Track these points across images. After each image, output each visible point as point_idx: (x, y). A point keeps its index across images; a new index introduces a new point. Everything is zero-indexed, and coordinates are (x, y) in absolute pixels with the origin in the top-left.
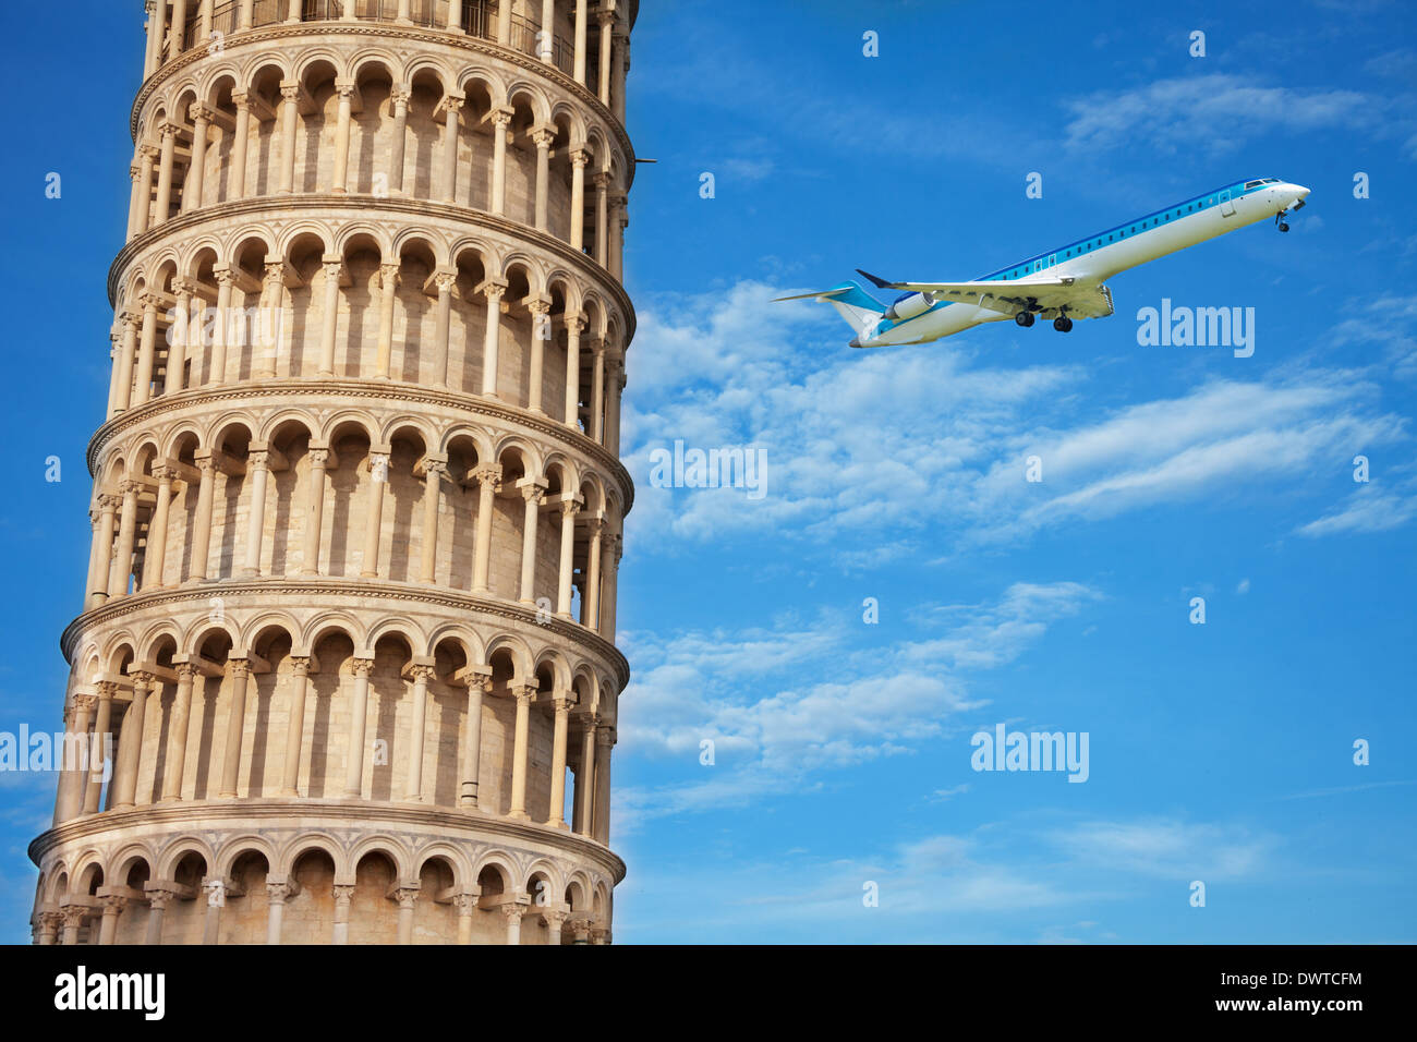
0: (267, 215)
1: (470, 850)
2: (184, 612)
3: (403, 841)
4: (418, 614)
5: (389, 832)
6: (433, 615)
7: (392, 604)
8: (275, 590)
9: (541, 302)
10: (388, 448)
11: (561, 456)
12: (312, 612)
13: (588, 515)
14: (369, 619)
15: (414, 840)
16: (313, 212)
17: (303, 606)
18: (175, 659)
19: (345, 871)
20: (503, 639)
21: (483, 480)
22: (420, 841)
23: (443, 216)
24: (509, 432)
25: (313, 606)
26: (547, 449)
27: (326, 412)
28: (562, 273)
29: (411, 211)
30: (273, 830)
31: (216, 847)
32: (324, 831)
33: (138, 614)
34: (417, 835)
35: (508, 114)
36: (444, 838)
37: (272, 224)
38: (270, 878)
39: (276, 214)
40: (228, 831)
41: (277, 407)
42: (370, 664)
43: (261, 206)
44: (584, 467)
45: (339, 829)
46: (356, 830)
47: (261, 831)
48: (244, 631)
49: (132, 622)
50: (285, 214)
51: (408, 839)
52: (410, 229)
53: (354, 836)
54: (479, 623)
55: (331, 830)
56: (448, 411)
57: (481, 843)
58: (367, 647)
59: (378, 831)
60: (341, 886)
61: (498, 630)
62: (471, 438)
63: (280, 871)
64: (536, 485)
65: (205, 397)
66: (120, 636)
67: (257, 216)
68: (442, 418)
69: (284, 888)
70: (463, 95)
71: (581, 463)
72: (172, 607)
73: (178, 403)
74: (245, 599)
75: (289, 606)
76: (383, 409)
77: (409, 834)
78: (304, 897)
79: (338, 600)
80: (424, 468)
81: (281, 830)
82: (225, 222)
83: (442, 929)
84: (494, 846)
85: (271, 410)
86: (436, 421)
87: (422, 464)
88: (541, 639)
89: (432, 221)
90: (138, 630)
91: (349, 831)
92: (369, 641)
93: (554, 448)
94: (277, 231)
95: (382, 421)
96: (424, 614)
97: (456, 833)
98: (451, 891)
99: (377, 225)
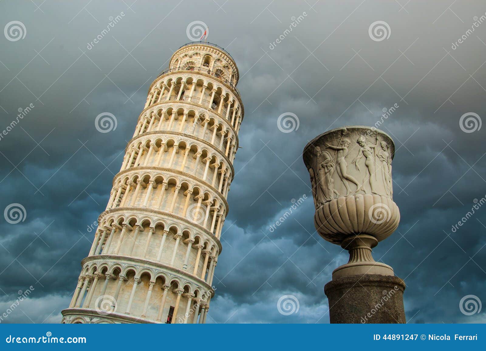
0: (164, 134)
1: (183, 280)
2: (127, 213)
3: (168, 275)
4: (180, 223)
5: (165, 272)
6: (184, 224)
7: (175, 220)
8: (149, 211)
9: (218, 165)
10: (180, 186)
11: (217, 198)
12: (157, 218)
13: (219, 213)
14: (169, 222)
15: (171, 275)
16: (174, 135)
17: (155, 216)
18: (123, 223)
19: (153, 279)
20: (198, 234)
21: (199, 198)
22: (172, 276)
23: (201, 142)
24: (207, 189)
25: (157, 217)
26: (214, 195)
27: (168, 175)
28: (222, 160)
29: (195, 139)
30: (138, 265)
31: (124, 267)
32: (150, 268)
33: (117, 212)
34: (172, 274)
35: (218, 126)
36: (177, 276)
37: (164, 136)
38: (135, 277)
39: (166, 134)
40: (127, 264)
41: (157, 173)
42: (168, 232)
43: (163, 132)
44: (221, 202)
45: (154, 269)
46: (157, 270)
47: (135, 265)
48: (140, 219)
49: (115, 214)
50: (168, 135)
51: (169, 275)
52: (194, 143)
53: (157, 271)
54: (194, 229)
55: (152, 268)
56: (195, 181)
57: (186, 279)
58: (167, 228)
59: (163, 271)
60: (152, 282)
61: (198, 232)
62: (198, 188)
63: (137, 276)
64: (211, 202)
65: (142, 168)
66: (112, 217)
67: (162, 134)
68: (193, 182)
69: (138, 280)
70: (209, 120)
71: (220, 201)
72: (125, 211)
73: (136, 169)
74: (142, 212)
75: (151, 215)
76: (181, 177)
77: (170, 273)
78: (142, 284)
79: (163, 216)
80: (187, 192)
81: (140, 266)
82: (154, 135)
83: (173, 299)
84: (189, 281)
85: (156, 173)
86: (192, 182)
87: (187, 191)
88: (206, 236)
89: (198, 142)
90: (116, 216)
91: (156, 270)
92: (168, 227)
93: (216, 195)
94: (165, 138)
95: (180, 180)
96: (182, 224)
97: (181, 276)
98: (176, 290)
99: (187, 140)
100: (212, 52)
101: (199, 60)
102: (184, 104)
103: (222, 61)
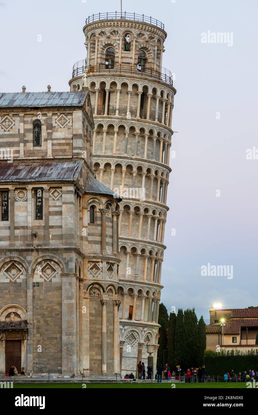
0: (100, 158)
1: (136, 287)
3: (125, 285)
6: (131, 243)
7: (123, 241)
10: (123, 209)
14: (119, 244)
15: (127, 285)
16: (109, 159)
22: (128, 285)
28: (157, 168)
34: (127, 284)
35: (148, 135)
36: (132, 285)
39: (102, 158)
50: (104, 158)
54: (139, 244)
56: (134, 202)
57: (138, 286)
61: (143, 245)
62: (138, 206)
67: (98, 158)
68: (133, 203)
70: (139, 132)
83: (130, 300)
84: (141, 286)
86: (132, 204)
87: (130, 211)
88: (150, 246)
89: (132, 161)
92: (119, 248)
94: (102, 162)
95: (122, 204)
96: (129, 243)
97: (134, 284)
98: (133, 294)
99: (122, 162)
100: (131, 27)
101: (118, 42)
102: (113, 120)
103: (143, 35)
